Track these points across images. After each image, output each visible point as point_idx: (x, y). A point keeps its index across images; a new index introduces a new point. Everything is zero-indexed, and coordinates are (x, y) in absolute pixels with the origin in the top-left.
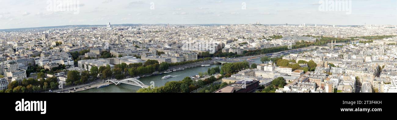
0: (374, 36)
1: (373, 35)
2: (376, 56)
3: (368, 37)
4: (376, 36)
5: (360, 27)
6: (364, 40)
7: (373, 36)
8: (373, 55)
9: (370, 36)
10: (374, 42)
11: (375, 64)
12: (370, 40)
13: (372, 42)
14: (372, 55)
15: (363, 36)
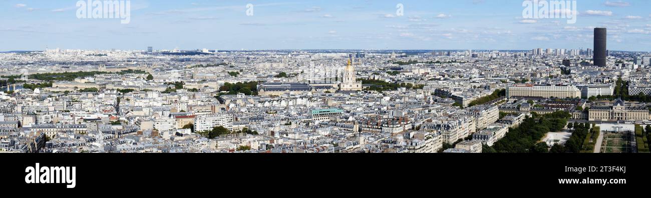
0: (59, 74)
1: (58, 70)
2: (47, 115)
3: (46, 74)
4: (62, 74)
5: (36, 54)
6: (36, 82)
7: (57, 72)
8: (41, 113)
9: (49, 74)
10: (54, 85)
11: (35, 132)
12: (48, 83)
13: (51, 86)
14: (38, 113)
15: (36, 73)
